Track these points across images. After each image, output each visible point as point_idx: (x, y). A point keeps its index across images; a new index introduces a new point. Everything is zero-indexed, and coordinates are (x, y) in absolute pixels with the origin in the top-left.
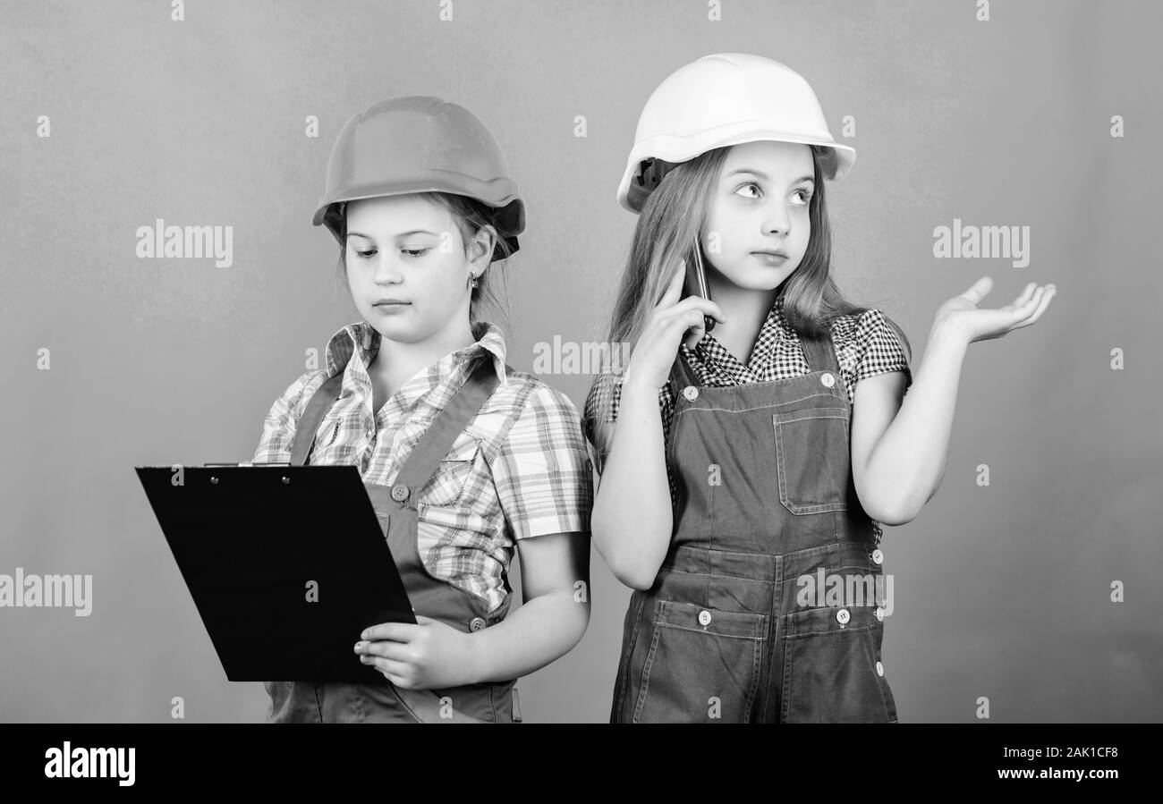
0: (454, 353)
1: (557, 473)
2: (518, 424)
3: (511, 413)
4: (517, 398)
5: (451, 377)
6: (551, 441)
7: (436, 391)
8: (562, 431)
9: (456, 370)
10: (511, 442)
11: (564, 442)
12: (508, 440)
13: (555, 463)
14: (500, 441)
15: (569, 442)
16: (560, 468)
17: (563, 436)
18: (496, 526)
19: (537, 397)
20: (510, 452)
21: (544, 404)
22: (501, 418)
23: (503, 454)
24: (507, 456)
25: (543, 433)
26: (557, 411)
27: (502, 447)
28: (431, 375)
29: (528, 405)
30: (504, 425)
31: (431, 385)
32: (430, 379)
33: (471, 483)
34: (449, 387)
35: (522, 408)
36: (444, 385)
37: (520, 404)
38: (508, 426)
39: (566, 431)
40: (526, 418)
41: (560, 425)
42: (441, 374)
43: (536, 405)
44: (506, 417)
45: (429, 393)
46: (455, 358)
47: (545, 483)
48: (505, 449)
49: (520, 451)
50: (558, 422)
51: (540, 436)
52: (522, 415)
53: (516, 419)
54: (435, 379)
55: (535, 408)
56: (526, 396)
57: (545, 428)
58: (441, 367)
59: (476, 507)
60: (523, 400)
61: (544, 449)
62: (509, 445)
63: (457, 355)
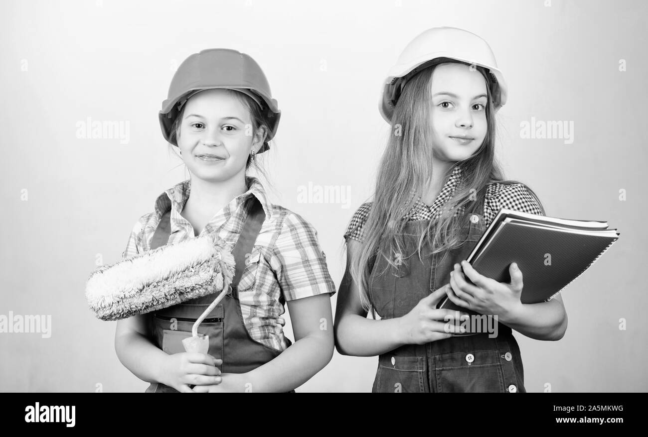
0: (237, 198)
1: (308, 261)
2: (280, 237)
3: (275, 231)
4: (277, 222)
5: (236, 212)
6: (301, 243)
7: (230, 221)
8: (306, 237)
9: (239, 208)
10: (278, 247)
11: (308, 243)
12: (276, 246)
13: (306, 255)
14: (271, 247)
15: (311, 242)
16: (309, 257)
17: (307, 240)
18: (275, 298)
19: (288, 220)
20: (279, 252)
21: (293, 223)
22: (270, 235)
23: (275, 254)
24: (278, 255)
25: (296, 240)
26: (301, 226)
27: (273, 250)
28: (225, 212)
29: (285, 225)
30: (272, 238)
31: (226, 218)
32: (225, 215)
33: (259, 274)
34: (236, 217)
35: (281, 227)
36: (234, 217)
37: (279, 225)
38: (275, 238)
39: (309, 237)
40: (284, 233)
41: (305, 234)
42: (231, 211)
43: (289, 224)
44: (273, 233)
45: (226, 223)
46: (238, 200)
47: (301, 268)
48: (275, 251)
49: (284, 251)
50: (303, 232)
51: (294, 241)
52: (282, 231)
53: (280, 234)
54: (228, 214)
55: (289, 226)
56: (282, 221)
57: (296, 237)
58: (231, 207)
59: (264, 288)
60: (281, 223)
61: (297, 248)
62: (277, 248)
63: (239, 198)
